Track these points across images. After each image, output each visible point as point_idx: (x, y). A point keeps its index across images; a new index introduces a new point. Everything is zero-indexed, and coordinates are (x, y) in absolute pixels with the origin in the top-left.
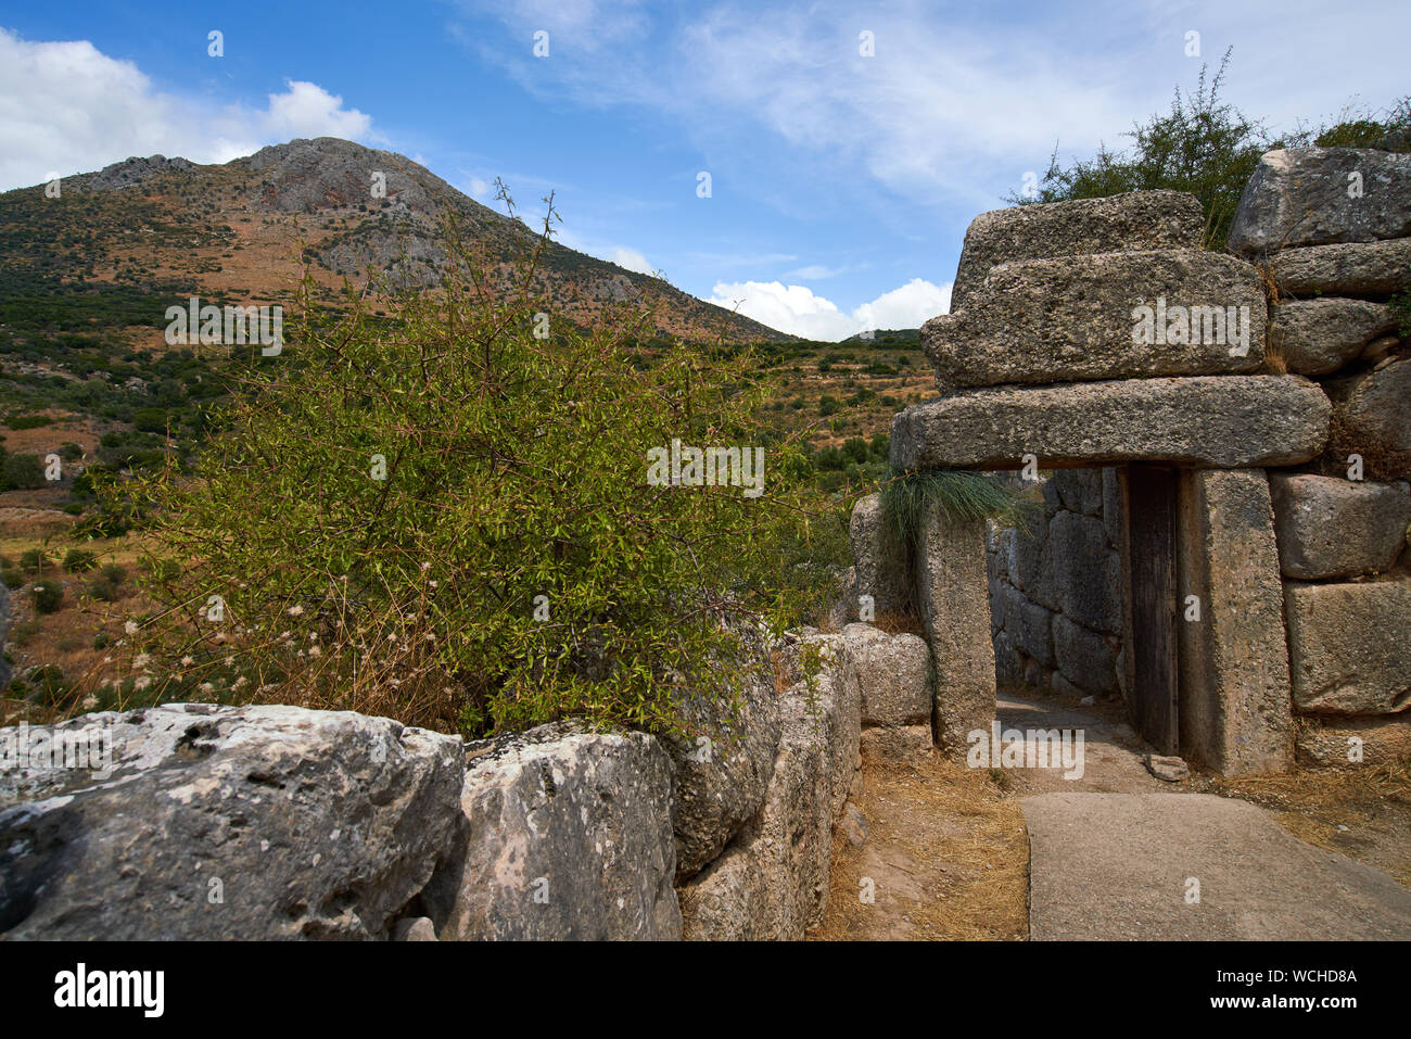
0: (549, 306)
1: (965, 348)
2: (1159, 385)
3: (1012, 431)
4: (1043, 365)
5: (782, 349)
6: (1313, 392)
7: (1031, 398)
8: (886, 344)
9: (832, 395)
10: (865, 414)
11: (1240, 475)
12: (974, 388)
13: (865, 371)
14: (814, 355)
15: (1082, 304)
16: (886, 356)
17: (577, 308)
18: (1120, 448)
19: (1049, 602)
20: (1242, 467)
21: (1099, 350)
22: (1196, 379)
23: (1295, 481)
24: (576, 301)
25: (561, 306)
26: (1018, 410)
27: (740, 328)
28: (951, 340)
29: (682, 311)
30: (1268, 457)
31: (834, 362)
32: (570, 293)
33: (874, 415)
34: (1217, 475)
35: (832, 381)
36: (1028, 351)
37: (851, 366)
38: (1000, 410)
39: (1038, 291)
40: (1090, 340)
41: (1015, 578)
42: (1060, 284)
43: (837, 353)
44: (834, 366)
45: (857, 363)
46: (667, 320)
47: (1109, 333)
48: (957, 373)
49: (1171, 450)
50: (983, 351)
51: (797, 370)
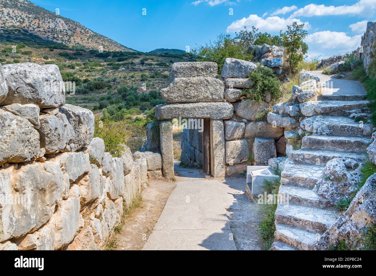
0: (27, 29)
1: (169, 96)
2: (205, 104)
3: (177, 112)
4: (184, 100)
5: (127, 54)
6: (231, 106)
7: (181, 106)
8: (165, 55)
9: (145, 73)
10: (157, 81)
11: (218, 121)
12: (170, 103)
13: (157, 65)
14: (139, 58)
15: (191, 88)
16: (165, 59)
17: (40, 31)
18: (197, 116)
19: (195, 146)
20: (218, 120)
21: (194, 97)
22: (211, 103)
23: (227, 122)
24: (39, 28)
25: (33, 29)
26: (178, 108)
27: (110, 44)
28: (166, 94)
29: (86, 36)
30: (223, 118)
31: (146, 61)
32: (37, 24)
33: (161, 81)
34: (215, 121)
35: (145, 68)
36: (180, 97)
37: (153, 63)
38: (175, 108)
39: (183, 85)
40: (192, 95)
41: (188, 140)
42: (187, 84)
43: (147, 57)
44: (146, 62)
45: (155, 61)
46: (80, 39)
47: (196, 94)
48: (167, 101)
49: (206, 116)
50: (172, 96)
51: (132, 63)
